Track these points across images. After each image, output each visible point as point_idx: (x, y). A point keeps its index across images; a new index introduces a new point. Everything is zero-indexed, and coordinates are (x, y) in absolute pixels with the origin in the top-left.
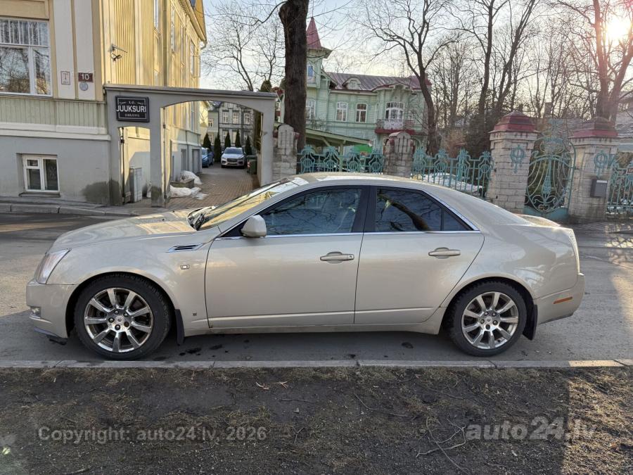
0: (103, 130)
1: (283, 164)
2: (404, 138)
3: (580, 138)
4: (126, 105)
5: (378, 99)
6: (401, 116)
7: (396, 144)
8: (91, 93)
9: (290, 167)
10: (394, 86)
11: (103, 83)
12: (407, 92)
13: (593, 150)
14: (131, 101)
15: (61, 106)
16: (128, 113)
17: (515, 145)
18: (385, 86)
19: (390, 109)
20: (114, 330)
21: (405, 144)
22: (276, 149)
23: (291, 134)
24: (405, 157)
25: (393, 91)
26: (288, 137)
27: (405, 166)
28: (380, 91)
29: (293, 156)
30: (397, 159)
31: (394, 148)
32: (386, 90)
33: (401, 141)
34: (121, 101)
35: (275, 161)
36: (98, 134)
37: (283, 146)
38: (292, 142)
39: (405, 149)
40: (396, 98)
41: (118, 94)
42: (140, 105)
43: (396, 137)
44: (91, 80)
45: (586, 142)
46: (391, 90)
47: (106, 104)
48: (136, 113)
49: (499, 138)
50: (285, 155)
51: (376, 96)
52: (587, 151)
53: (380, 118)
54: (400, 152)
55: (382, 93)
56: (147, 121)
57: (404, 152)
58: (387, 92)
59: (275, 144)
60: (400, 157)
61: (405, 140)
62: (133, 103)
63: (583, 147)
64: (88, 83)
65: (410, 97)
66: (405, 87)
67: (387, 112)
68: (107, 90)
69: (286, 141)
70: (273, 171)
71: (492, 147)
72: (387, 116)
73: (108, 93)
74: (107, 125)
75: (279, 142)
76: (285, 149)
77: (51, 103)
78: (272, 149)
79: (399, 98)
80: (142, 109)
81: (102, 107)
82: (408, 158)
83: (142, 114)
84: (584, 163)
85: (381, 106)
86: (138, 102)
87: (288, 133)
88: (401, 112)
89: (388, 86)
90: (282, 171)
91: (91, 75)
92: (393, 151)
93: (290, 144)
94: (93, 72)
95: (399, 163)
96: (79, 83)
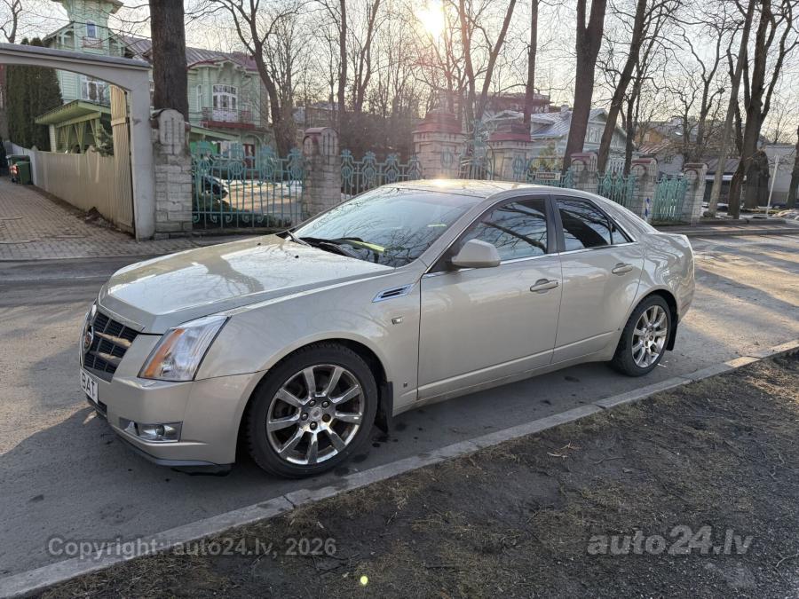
1: (169, 168)
2: (329, 135)
3: (498, 141)
5: (199, 78)
6: (234, 103)
7: (320, 143)
9: (182, 173)
10: (222, 64)
12: (239, 72)
13: (511, 154)
17: (444, 149)
18: (207, 62)
19: (219, 95)
20: (310, 431)
21: (331, 144)
22: (157, 146)
23: (180, 124)
24: (332, 160)
25: (220, 70)
26: (176, 128)
27: (333, 172)
28: (202, 68)
29: (185, 157)
30: (324, 163)
31: (318, 147)
32: (210, 68)
33: (326, 138)
35: (155, 163)
37: (170, 142)
38: (182, 136)
39: (331, 151)
40: (225, 80)
43: (320, 134)
45: (505, 146)
46: (217, 69)
49: (426, 140)
50: (173, 154)
51: (196, 75)
52: (507, 155)
53: (207, 106)
54: (326, 153)
55: (206, 73)
57: (331, 154)
58: (212, 72)
59: (156, 137)
60: (327, 161)
61: (331, 139)
63: (502, 151)
65: (243, 80)
66: (236, 66)
67: (215, 98)
69: (173, 133)
70: (156, 178)
71: (417, 151)
72: (215, 105)
75: (163, 135)
76: (173, 145)
78: (151, 146)
79: (229, 81)
82: (336, 161)
84: (504, 168)
85: (206, 90)
87: (176, 123)
88: (234, 99)
89: (212, 63)
90: (169, 179)
92: (317, 153)
93: (180, 138)
95: (326, 168)
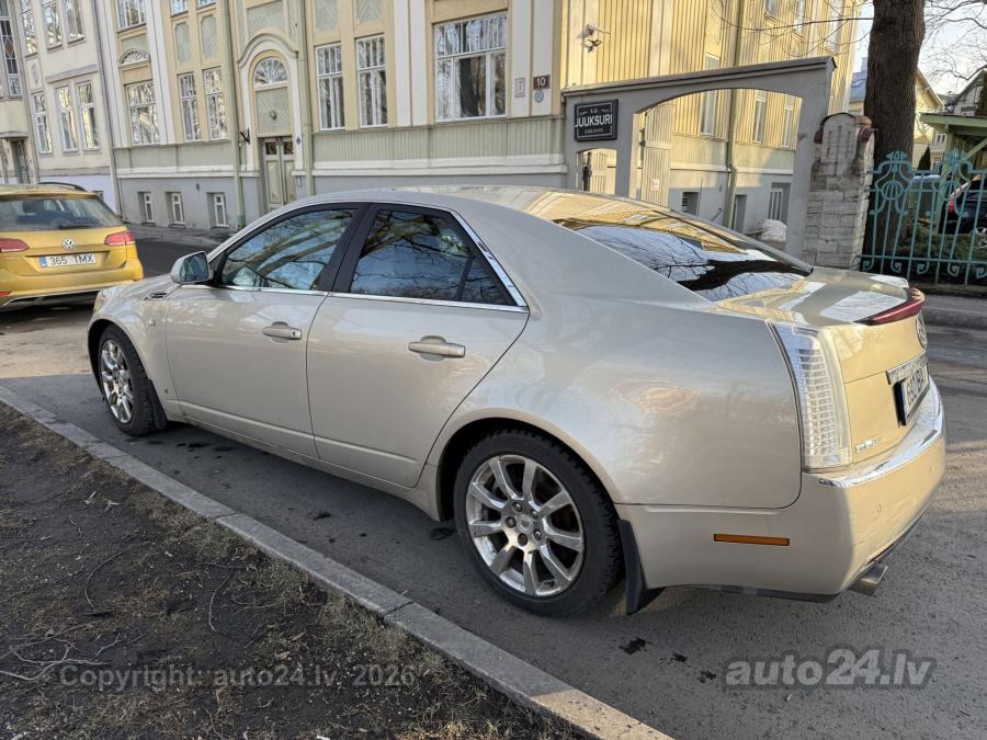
0: (557, 158)
1: (828, 195)
4: (586, 116)
8: (547, 105)
11: (562, 86)
14: (594, 108)
15: (513, 128)
16: (589, 128)
22: (817, 166)
34: (581, 110)
35: (813, 189)
36: (550, 165)
37: (833, 158)
41: (578, 101)
42: (605, 114)
44: (547, 86)
47: (564, 119)
48: (600, 126)
50: (835, 175)
56: (614, 138)
59: (817, 155)
62: (596, 111)
64: (544, 90)
68: (567, 96)
69: (838, 147)
70: (809, 207)
73: (569, 101)
74: (563, 151)
75: (825, 151)
76: (836, 163)
77: (504, 125)
80: (608, 119)
81: (559, 123)
83: (606, 128)
86: (601, 109)
90: (825, 209)
91: (547, 78)
93: (847, 153)
94: (549, 73)
96: (534, 92)
